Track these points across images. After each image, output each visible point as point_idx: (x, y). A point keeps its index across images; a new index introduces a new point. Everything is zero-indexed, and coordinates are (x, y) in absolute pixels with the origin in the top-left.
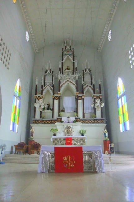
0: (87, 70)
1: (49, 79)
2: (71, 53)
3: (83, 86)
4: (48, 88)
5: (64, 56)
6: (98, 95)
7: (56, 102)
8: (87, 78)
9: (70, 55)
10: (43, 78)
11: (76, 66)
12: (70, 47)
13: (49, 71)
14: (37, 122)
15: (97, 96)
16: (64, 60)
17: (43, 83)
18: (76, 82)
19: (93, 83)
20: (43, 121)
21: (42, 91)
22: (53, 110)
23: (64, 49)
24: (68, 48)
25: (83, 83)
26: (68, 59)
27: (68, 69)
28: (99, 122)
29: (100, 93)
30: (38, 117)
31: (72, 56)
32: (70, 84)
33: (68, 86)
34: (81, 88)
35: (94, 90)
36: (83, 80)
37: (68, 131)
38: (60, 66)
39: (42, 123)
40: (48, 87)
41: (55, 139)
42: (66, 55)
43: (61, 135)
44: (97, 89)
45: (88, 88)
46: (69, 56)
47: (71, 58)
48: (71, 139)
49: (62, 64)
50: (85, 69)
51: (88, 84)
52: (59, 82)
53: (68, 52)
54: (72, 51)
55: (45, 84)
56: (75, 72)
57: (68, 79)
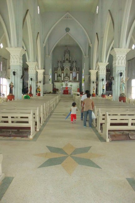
0: (75, 62)
1: (59, 64)
2: (68, 53)
4: (59, 69)
5: (65, 54)
6: (78, 72)
7: (62, 74)
8: (74, 64)
10: (57, 64)
11: (70, 59)
13: (59, 62)
14: (56, 81)
17: (57, 67)
18: (70, 67)
19: (77, 67)
20: (58, 81)
21: (57, 70)
22: (61, 77)
24: (67, 51)
25: (72, 67)
26: (67, 55)
27: (67, 60)
28: (77, 82)
30: (56, 79)
32: (68, 68)
34: (71, 69)
35: (76, 70)
37: (67, 85)
38: (64, 59)
39: (58, 82)
41: (62, 88)
43: (64, 86)
44: (78, 69)
45: (74, 69)
47: (68, 55)
48: (68, 88)
49: (65, 58)
51: (75, 67)
52: (64, 67)
53: (67, 52)
54: (69, 52)
55: (58, 67)
56: (70, 62)
57: (67, 66)
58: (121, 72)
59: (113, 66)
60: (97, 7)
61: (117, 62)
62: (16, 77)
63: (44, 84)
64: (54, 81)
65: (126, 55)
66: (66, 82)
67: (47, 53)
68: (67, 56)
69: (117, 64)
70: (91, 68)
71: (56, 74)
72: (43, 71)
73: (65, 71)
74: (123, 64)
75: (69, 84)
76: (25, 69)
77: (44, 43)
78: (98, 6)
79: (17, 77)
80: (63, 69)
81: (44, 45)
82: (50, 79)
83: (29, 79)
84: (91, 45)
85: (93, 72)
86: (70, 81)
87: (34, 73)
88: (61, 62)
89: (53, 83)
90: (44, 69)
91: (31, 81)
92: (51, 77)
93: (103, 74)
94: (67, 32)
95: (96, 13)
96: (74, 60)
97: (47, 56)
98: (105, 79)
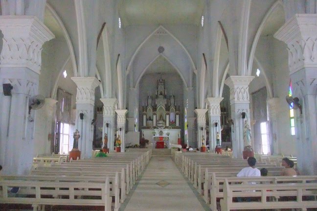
0: (172, 97)
1: (150, 101)
3: (169, 107)
4: (150, 108)
5: (158, 86)
6: (178, 112)
7: (155, 116)
8: (172, 101)
9: (162, 85)
10: (146, 101)
11: (166, 94)
12: (162, 80)
13: (150, 97)
14: (145, 128)
16: (158, 89)
17: (146, 105)
18: (166, 105)
20: (148, 128)
21: (147, 109)
22: (152, 120)
24: (161, 80)
25: (169, 105)
27: (161, 94)
28: (177, 128)
30: (145, 124)
31: (164, 86)
32: (162, 107)
34: (168, 108)
35: (175, 109)
36: (169, 103)
37: (161, 133)
38: (156, 94)
41: (155, 138)
42: (160, 85)
43: (157, 135)
44: (177, 108)
45: (172, 108)
48: (162, 138)
49: (158, 92)
51: (173, 105)
52: (156, 106)
53: (161, 82)
54: (164, 82)
55: (148, 106)
56: (165, 97)
57: (161, 103)
58: (243, 112)
59: (230, 103)
60: (201, 18)
61: (236, 96)
62: (84, 123)
63: (126, 132)
64: (141, 127)
65: (249, 86)
66: (160, 129)
67: (132, 85)
68: (161, 88)
69: (236, 100)
70: (198, 107)
71: (145, 116)
72: (125, 111)
73: (158, 113)
74: (245, 99)
75: (165, 131)
76: (99, 109)
77: (126, 69)
78: (203, 17)
79: (86, 122)
80: (155, 109)
81: (127, 72)
82: (136, 124)
83: (104, 125)
84: (196, 72)
85: (201, 113)
86: (166, 127)
87: (112, 115)
88: (152, 98)
89: (140, 130)
90: (127, 109)
91: (106, 128)
92: (137, 121)
93: (216, 115)
94: (161, 54)
95: (201, 25)
96: (171, 94)
97: (131, 88)
98: (219, 124)
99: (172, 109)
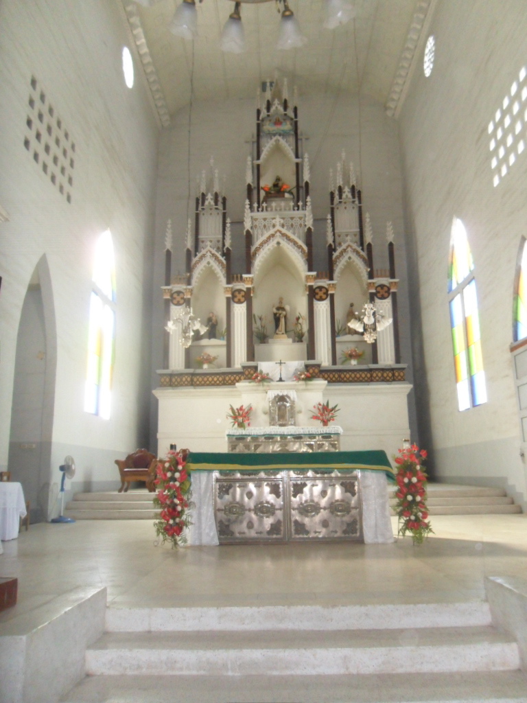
0: (347, 192)
1: (211, 226)
2: (287, 126)
3: (332, 249)
4: (209, 263)
5: (263, 140)
6: (386, 281)
7: (240, 310)
8: (346, 219)
9: (283, 134)
10: (190, 223)
11: (306, 177)
12: (285, 105)
13: (210, 199)
15: (382, 286)
16: (263, 156)
17: (189, 244)
18: (309, 237)
19: (368, 238)
20: (195, 378)
21: (191, 270)
22: (224, 334)
23: (264, 113)
24: (277, 107)
25: (330, 240)
26: (277, 149)
27: (277, 186)
29: (392, 276)
30: (177, 362)
31: (292, 139)
32: (288, 245)
33: (279, 250)
35: (369, 262)
36: (330, 229)
38: (249, 179)
39: (192, 384)
40: (209, 258)
41: (237, 439)
42: (271, 135)
44: (381, 262)
45: (349, 258)
46: (282, 142)
47: (287, 146)
49: (258, 171)
50: (340, 190)
51: (349, 243)
52: (248, 238)
53: (279, 123)
55: (197, 247)
56: (302, 197)
57: (280, 226)
68: (278, 152)
75: (309, 398)
86: (316, 371)
96: (340, 182)
99: (349, 266)
